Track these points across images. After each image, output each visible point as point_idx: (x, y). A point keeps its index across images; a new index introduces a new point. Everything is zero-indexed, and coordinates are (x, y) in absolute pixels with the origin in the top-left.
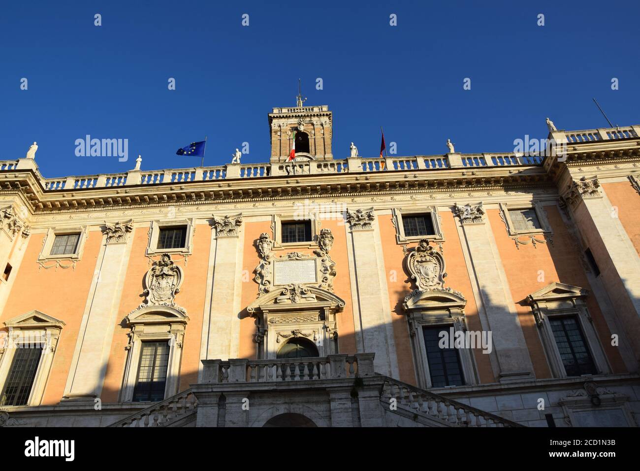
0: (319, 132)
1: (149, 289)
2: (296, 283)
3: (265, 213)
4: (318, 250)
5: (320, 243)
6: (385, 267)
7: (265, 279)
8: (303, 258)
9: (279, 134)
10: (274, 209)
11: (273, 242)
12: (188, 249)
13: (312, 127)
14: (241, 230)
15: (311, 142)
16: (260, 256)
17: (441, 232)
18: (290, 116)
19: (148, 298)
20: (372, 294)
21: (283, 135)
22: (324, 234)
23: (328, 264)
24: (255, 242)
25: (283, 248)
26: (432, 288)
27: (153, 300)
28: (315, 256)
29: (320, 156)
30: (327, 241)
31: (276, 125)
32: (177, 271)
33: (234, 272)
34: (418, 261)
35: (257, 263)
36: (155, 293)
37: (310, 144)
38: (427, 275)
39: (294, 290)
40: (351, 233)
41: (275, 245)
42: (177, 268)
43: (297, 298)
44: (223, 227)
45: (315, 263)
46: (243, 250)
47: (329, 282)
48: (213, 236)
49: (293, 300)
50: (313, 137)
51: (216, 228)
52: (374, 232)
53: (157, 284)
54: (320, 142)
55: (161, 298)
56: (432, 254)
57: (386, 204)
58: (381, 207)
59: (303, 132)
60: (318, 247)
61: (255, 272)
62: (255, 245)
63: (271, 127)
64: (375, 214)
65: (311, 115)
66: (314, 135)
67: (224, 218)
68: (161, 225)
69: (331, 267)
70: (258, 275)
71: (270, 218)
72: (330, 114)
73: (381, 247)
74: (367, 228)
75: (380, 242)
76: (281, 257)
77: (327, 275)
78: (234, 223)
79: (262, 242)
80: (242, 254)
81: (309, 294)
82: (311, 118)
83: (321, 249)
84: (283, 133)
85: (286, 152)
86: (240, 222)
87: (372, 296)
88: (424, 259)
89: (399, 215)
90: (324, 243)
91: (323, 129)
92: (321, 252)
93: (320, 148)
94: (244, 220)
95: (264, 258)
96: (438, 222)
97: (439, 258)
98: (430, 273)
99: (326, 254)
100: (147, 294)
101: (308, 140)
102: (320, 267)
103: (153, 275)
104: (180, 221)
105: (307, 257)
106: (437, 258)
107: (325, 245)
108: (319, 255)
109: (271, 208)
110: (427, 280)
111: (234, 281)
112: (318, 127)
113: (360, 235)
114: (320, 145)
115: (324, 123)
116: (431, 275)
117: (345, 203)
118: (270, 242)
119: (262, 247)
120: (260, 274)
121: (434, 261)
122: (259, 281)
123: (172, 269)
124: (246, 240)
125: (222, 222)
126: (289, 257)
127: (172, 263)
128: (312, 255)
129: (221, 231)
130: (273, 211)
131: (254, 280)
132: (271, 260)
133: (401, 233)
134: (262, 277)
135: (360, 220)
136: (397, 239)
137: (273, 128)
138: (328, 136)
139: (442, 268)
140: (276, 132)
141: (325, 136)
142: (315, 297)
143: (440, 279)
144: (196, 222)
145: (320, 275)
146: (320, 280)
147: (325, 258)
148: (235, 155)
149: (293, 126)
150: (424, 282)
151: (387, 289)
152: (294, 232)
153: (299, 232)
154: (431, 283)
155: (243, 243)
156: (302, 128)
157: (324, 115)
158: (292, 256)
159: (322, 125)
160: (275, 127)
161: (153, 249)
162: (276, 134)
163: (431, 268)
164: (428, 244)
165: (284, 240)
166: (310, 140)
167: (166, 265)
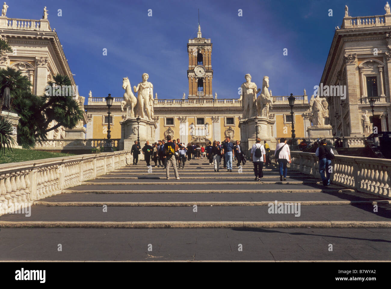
0: (207, 54)
2: (200, 136)
3: (192, 116)
4: (206, 127)
5: (206, 125)
6: (221, 133)
10: (195, 115)
12: (174, 125)
13: (204, 51)
14: (187, 121)
15: (204, 58)
17: (235, 124)
18: (196, 45)
21: (193, 54)
22: (207, 123)
29: (207, 66)
34: (228, 132)
37: (203, 60)
39: (200, 138)
40: (213, 122)
42: (173, 131)
43: (200, 140)
44: (182, 119)
48: (180, 122)
52: (219, 123)
53: (168, 135)
54: (207, 59)
56: (232, 130)
57: (223, 115)
63: (188, 50)
66: (205, 55)
67: (182, 117)
68: (167, 118)
69: (208, 132)
71: (194, 117)
72: (211, 45)
73: (220, 127)
74: (217, 122)
78: (185, 119)
89: (226, 118)
91: (208, 52)
93: (207, 62)
94: (188, 118)
96: (235, 121)
102: (206, 132)
103: (167, 132)
104: (171, 117)
105: (203, 129)
112: (206, 51)
113: (216, 124)
117: (213, 114)
121: (232, 132)
123: (171, 131)
129: (182, 121)
133: (225, 123)
136: (224, 125)
138: (210, 56)
139: (234, 134)
140: (190, 53)
141: (209, 56)
142: (204, 140)
143: (233, 137)
144: (175, 118)
146: (206, 135)
147: (207, 129)
151: (221, 138)
152: (200, 121)
156: (200, 52)
159: (208, 50)
160: (190, 50)
161: (166, 125)
162: (190, 54)
163: (231, 134)
164: (231, 128)
165: (197, 124)
166: (203, 58)
167: (170, 130)
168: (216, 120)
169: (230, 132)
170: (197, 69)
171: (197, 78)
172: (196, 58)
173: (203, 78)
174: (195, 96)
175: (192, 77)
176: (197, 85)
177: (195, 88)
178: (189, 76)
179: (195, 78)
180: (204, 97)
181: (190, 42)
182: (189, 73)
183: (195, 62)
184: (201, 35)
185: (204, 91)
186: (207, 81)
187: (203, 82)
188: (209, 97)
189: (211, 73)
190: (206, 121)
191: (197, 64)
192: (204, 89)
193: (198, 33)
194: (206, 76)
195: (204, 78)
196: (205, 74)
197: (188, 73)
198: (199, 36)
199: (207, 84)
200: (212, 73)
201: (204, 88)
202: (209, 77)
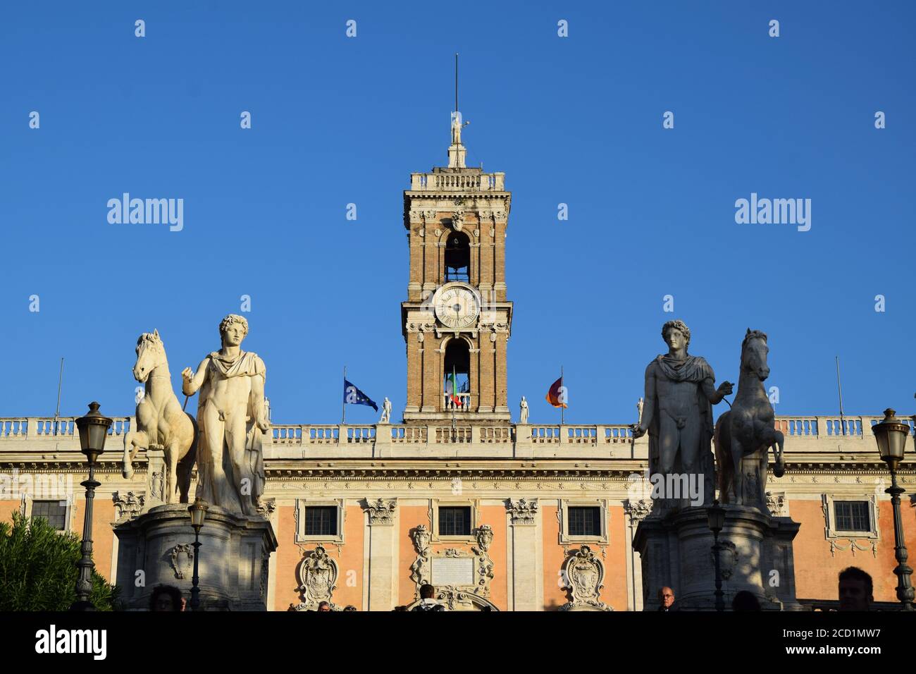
0: (488, 233)
1: (304, 585)
2: (454, 584)
3: (421, 496)
4: (477, 548)
5: (479, 539)
6: (544, 570)
7: (423, 578)
8: (461, 555)
9: (421, 232)
10: (432, 492)
11: (430, 534)
12: (341, 538)
13: (477, 222)
14: (396, 516)
15: (474, 253)
16: (417, 550)
17: (606, 533)
18: (440, 197)
19: (305, 595)
20: (527, 602)
21: (428, 237)
22: (484, 530)
23: (486, 564)
24: (412, 531)
25: (440, 542)
26: (587, 600)
27: (310, 598)
28: (473, 554)
29: (485, 286)
30: (486, 539)
31: (417, 215)
32: (333, 565)
33: (391, 568)
34: (577, 568)
35: (413, 557)
36: (311, 589)
37: (472, 260)
38: (584, 585)
39: (451, 594)
40: (512, 526)
41: (433, 540)
42: (332, 562)
43: (454, 603)
44: (377, 512)
45: (473, 562)
46: (398, 541)
47: (485, 585)
48: (367, 523)
49: (450, 605)
50: (477, 245)
51: (369, 512)
52: (536, 528)
53: (312, 580)
54: (487, 257)
55: (318, 595)
56: (592, 561)
57: (552, 492)
58: (547, 496)
59: (461, 232)
60: (476, 543)
61: (412, 568)
62: (411, 535)
64: (539, 505)
65: (476, 196)
66: (480, 240)
67: (376, 501)
68: (308, 505)
69: (489, 568)
70: (415, 572)
71: (426, 503)
72: (507, 196)
73: (541, 546)
74: (529, 523)
75: (541, 541)
76: (438, 552)
77: (485, 578)
78: (388, 508)
79: (419, 534)
80: (398, 546)
81: (466, 599)
82: (474, 201)
83: (480, 546)
84: (429, 233)
85: (433, 274)
86: (393, 507)
87: (527, 604)
88: (583, 567)
89: (565, 507)
90: (483, 540)
91: (494, 227)
92: (480, 551)
93: (487, 268)
94: (398, 503)
95: (421, 553)
96: (606, 520)
97: (599, 566)
98: (587, 583)
99: (484, 552)
100: (304, 591)
101: (468, 248)
102: (477, 568)
103: (307, 568)
104: (329, 502)
105: (465, 555)
106: (597, 565)
107: (484, 543)
108: (477, 553)
109: (427, 490)
110: (584, 591)
111: (391, 578)
112: (486, 222)
113: (522, 531)
114: (487, 264)
115: (495, 214)
116: (588, 585)
117: (509, 489)
118: (427, 534)
119: (419, 541)
120: (417, 572)
121: (594, 569)
122: (416, 579)
123: (326, 562)
124: (401, 529)
125: (375, 506)
126: (447, 553)
127: (326, 556)
128: (470, 552)
129: (374, 517)
130: (430, 494)
131: (411, 577)
132: (428, 556)
133: (564, 531)
134: (419, 576)
135: (522, 512)
136: (560, 538)
137: (412, 221)
138: (500, 244)
139: (600, 578)
140: (416, 230)
141: (496, 243)
142: (471, 602)
143: (597, 591)
144: (347, 503)
145: (477, 576)
146: (477, 582)
147: (484, 557)
148: (384, 406)
149: (445, 216)
150: (580, 592)
151: (543, 596)
152: (452, 519)
153: (457, 519)
154: (586, 594)
155: (398, 532)
156: (459, 227)
157: (497, 197)
158: (450, 553)
159: (493, 218)
160: (415, 220)
161: (302, 536)
162: (417, 234)
163: (590, 577)
164: (589, 550)
165: (442, 532)
166: (472, 250)
167: (320, 557)
168: (524, 516)
169: (585, 569)
170: (445, 296)
171: (443, 333)
172: (442, 253)
173: (470, 334)
174: (434, 411)
175: (421, 330)
176: (443, 365)
177: (436, 376)
178: (408, 326)
179: (436, 333)
180: (473, 417)
181: (417, 185)
182: (410, 314)
183: (436, 268)
184: (462, 155)
185: (474, 389)
186: (487, 350)
187: (468, 354)
188: (492, 417)
189: (504, 314)
190: (478, 520)
191: (443, 278)
192: (474, 384)
193: (451, 148)
194: (484, 326)
195: (475, 335)
196: (478, 321)
197: (405, 312)
198: (457, 157)
199: (487, 363)
200: (508, 316)
201: (474, 375)
202: (493, 330)
